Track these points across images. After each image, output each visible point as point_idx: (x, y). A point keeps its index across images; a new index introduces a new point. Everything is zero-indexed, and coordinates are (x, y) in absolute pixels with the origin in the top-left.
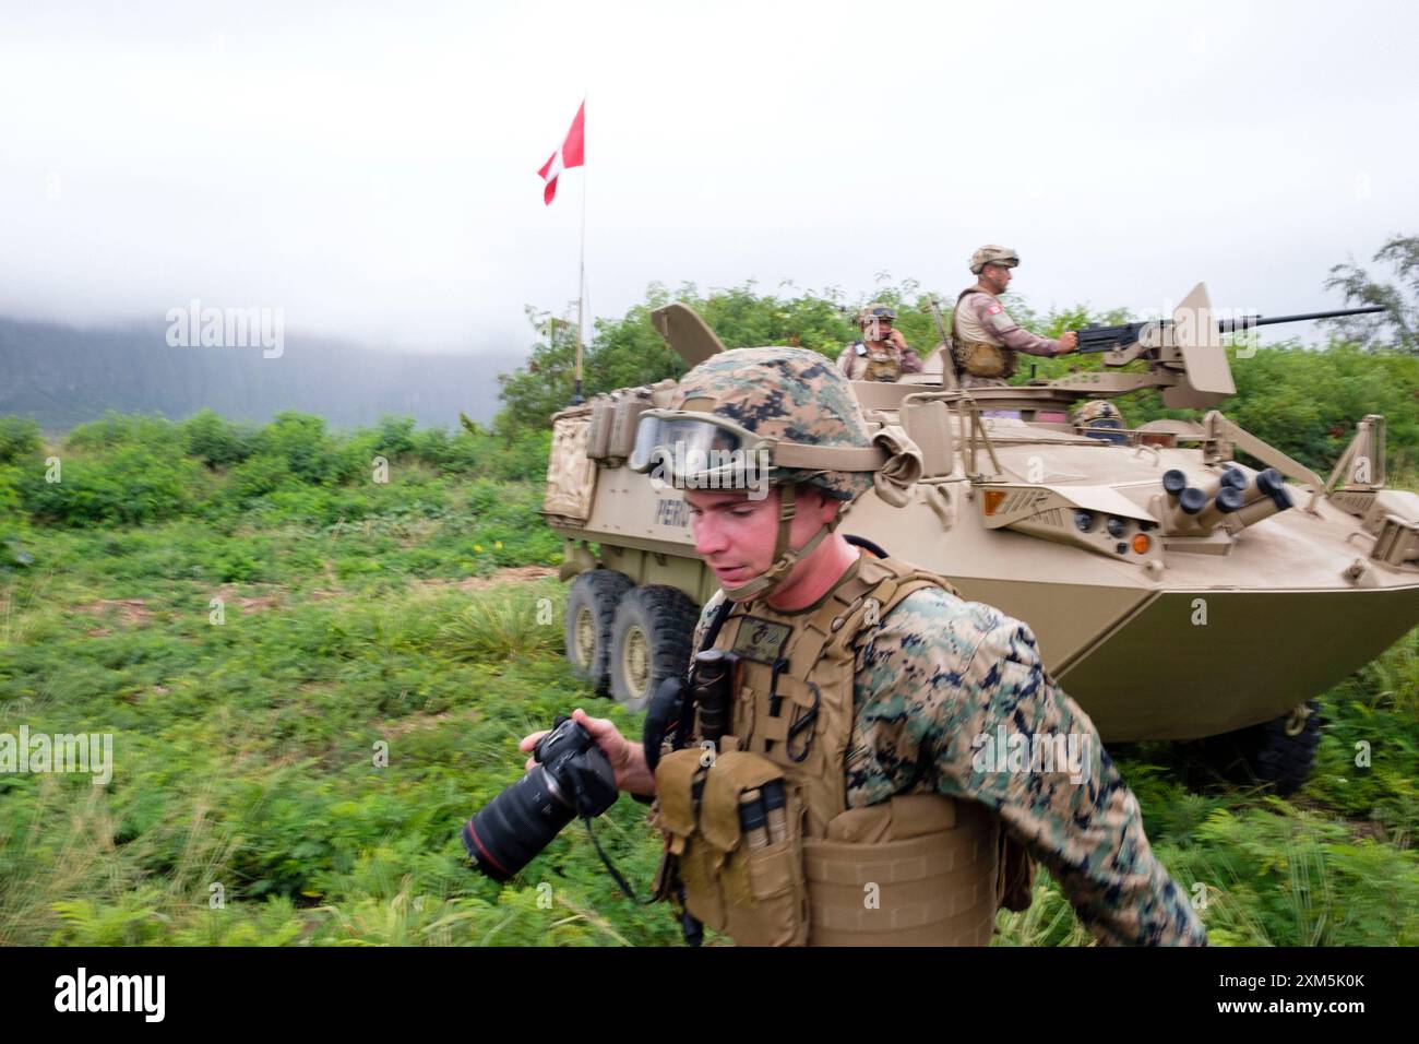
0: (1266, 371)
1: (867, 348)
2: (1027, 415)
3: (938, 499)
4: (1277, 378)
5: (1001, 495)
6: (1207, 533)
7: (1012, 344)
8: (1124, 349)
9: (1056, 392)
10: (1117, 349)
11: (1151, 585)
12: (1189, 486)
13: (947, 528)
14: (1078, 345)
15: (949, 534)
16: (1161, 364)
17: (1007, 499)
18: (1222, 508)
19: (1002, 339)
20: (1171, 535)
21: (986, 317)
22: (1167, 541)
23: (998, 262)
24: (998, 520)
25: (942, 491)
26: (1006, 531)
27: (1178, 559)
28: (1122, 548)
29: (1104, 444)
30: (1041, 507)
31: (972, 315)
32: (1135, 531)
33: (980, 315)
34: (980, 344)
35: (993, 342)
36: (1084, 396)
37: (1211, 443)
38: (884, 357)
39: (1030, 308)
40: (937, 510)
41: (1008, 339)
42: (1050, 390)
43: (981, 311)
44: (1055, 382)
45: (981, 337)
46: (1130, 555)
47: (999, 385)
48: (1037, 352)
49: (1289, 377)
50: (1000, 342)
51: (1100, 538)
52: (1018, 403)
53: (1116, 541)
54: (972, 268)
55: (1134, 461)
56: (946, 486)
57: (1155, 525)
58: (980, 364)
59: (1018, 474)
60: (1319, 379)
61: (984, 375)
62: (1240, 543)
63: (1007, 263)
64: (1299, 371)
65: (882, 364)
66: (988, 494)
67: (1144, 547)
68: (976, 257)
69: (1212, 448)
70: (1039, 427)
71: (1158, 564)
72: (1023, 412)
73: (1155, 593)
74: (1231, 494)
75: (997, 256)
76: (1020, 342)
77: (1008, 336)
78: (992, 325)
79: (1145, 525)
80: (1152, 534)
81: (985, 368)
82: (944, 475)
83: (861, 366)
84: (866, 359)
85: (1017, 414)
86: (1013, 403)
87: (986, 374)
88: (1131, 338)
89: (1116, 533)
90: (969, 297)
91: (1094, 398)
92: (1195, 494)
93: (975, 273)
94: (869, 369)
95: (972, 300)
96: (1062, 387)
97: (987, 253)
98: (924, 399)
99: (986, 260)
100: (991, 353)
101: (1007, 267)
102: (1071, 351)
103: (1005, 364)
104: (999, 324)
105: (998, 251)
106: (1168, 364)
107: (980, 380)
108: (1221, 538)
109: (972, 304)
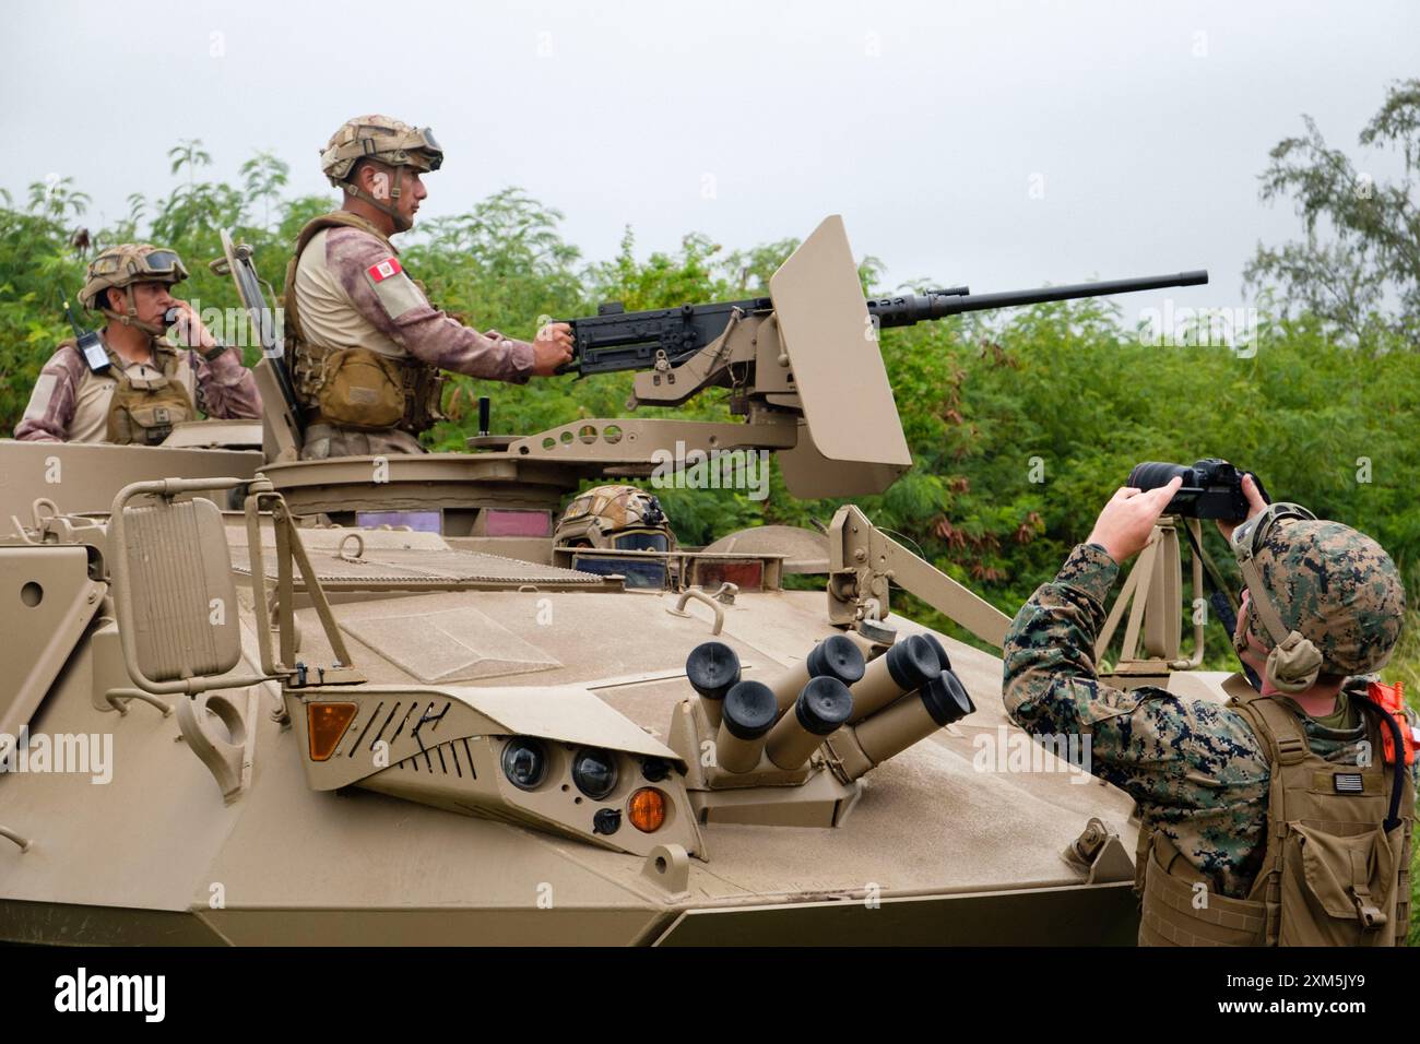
0: (1109, 396)
1: (110, 354)
2: (459, 520)
3: (213, 728)
4: (1132, 412)
5: (347, 712)
6: (794, 781)
7: (423, 351)
8: (675, 365)
9: (521, 465)
10: (662, 363)
11: (662, 900)
12: (746, 676)
13: (231, 796)
14: (575, 354)
15: (236, 809)
16: (760, 398)
17: (360, 721)
18: (811, 722)
19: (399, 339)
20: (717, 786)
21: (363, 284)
22: (705, 801)
23: (389, 157)
24: (340, 771)
25: (219, 707)
26: (362, 797)
27: (727, 839)
28: (607, 822)
29: (614, 587)
30: (429, 737)
31: (331, 281)
32: (635, 781)
33: (349, 284)
34: (349, 353)
35: (381, 348)
36: (595, 472)
37: (846, 579)
38: (152, 376)
39: (566, 240)
40: (208, 754)
41: (414, 342)
42: (508, 461)
43: (352, 273)
44: (527, 441)
45: (350, 333)
46: (626, 835)
47: (396, 449)
48: (482, 370)
49: (1160, 408)
50: (400, 346)
51: (558, 802)
52: (436, 493)
53: (592, 807)
54: (329, 171)
55: (672, 623)
56: (227, 695)
57: (680, 767)
58: (350, 400)
59: (401, 661)
60: (1227, 413)
61: (362, 427)
62: (868, 798)
63: (410, 161)
64: (1180, 393)
65: (150, 393)
66: (316, 712)
67: (656, 815)
68: (339, 142)
69: (847, 589)
70: (487, 549)
71: (678, 853)
72: (448, 513)
73: (671, 916)
74: (827, 692)
75: (389, 142)
76: (445, 348)
77: (418, 332)
78: (377, 304)
79: (655, 767)
80: (673, 787)
81: (362, 410)
82: (216, 671)
83: (98, 399)
84: (109, 383)
85: (435, 518)
86: (423, 493)
87: (363, 423)
88: (691, 338)
89: (592, 788)
90: (322, 238)
91: (617, 478)
92: (755, 694)
93: (335, 181)
94: (119, 407)
95: (330, 245)
96: (538, 453)
97: (365, 134)
98: (166, 496)
99: (361, 152)
100: (375, 374)
101: (414, 171)
102: (561, 369)
103: (409, 400)
104: (393, 301)
105: (393, 132)
106: (770, 399)
107: (350, 438)
108: (824, 788)
109: (329, 254)
